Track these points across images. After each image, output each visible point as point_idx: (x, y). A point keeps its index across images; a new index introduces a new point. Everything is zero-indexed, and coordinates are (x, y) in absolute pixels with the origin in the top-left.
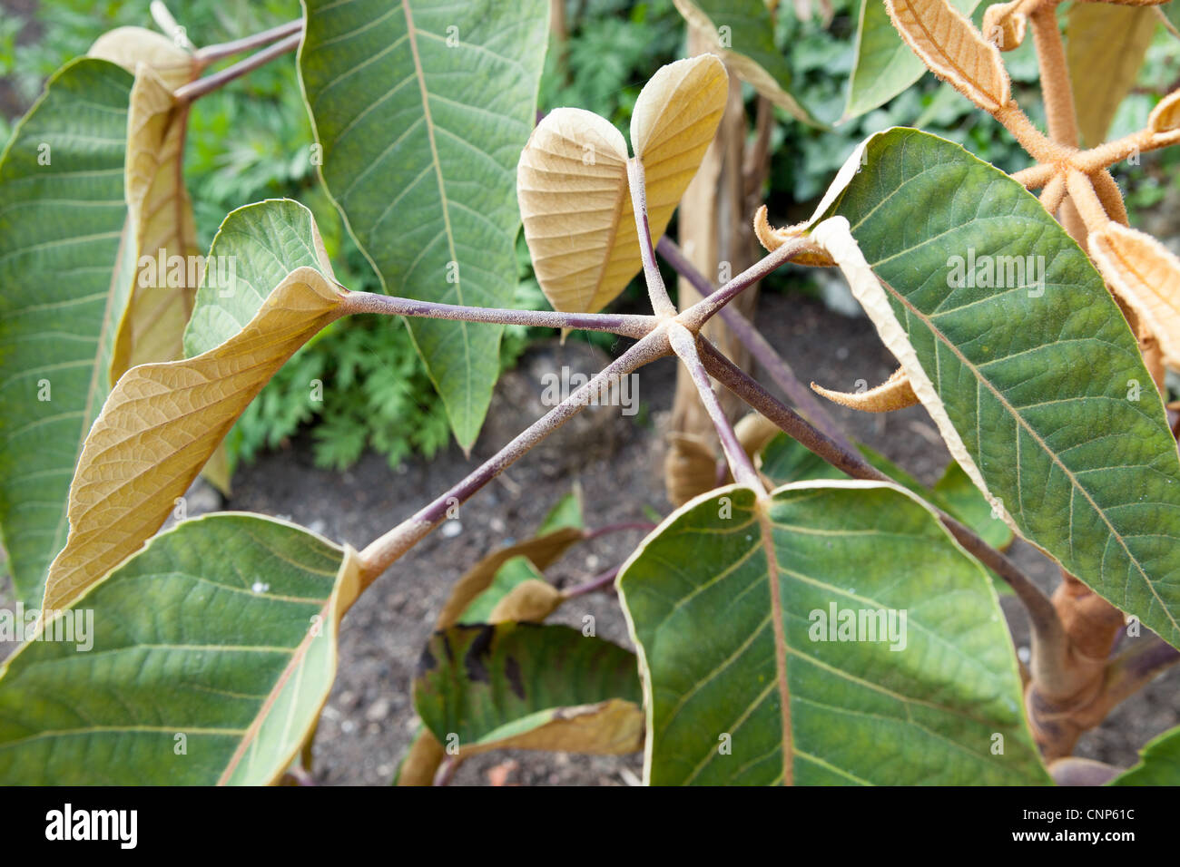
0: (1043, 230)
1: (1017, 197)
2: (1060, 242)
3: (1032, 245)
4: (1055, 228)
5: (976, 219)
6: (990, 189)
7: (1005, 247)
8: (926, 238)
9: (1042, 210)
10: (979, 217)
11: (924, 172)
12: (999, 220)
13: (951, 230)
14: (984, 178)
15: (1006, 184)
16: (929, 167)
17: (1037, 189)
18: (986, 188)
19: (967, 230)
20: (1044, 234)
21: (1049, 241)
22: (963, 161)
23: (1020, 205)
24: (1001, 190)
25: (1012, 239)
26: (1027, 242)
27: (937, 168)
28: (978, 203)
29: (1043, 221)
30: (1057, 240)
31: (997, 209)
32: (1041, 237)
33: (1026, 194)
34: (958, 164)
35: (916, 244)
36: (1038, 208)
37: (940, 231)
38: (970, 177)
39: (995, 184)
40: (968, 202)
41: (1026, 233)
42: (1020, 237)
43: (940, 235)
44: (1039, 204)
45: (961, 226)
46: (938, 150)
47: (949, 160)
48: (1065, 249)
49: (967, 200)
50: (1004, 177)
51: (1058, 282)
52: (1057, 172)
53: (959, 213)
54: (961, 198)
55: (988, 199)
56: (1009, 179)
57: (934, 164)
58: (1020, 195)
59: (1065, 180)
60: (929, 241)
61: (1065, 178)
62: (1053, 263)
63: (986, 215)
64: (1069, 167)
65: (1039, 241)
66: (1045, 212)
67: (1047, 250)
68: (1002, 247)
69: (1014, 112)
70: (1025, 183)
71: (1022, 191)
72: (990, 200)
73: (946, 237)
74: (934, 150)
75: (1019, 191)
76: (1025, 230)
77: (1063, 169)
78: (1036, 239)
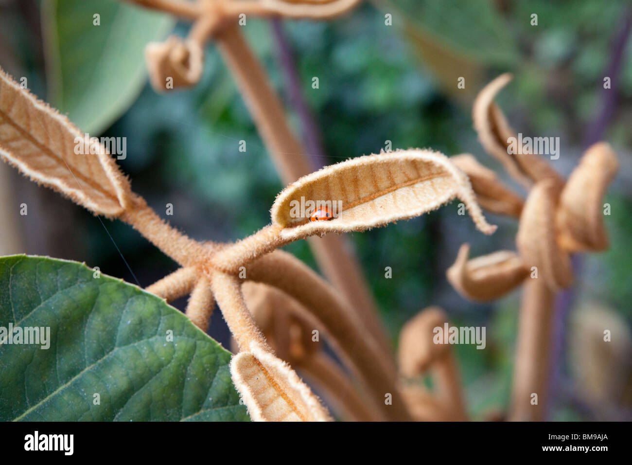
0: (195, 347)
1: (160, 314)
2: (217, 358)
3: (185, 368)
4: (208, 344)
5: (116, 349)
6: (127, 309)
7: (154, 378)
8: (57, 386)
9: (189, 325)
10: (120, 345)
11: (42, 305)
12: (142, 346)
13: (87, 369)
14: (118, 297)
15: (145, 301)
16: (48, 297)
17: (180, 301)
18: (123, 308)
19: (107, 365)
20: (197, 353)
21: (205, 360)
22: (88, 281)
23: (164, 321)
24: (140, 308)
25: (161, 366)
26: (179, 366)
27: (59, 295)
28: (115, 329)
29: (193, 338)
30: (213, 356)
31: (139, 332)
32: (194, 356)
33: (168, 308)
34: (84, 286)
35: (43, 398)
36: (185, 324)
37: (73, 372)
38: (103, 299)
39: (132, 302)
40: (104, 330)
41: (176, 355)
42: (169, 362)
43: (73, 379)
44: (185, 319)
45: (99, 361)
46: (57, 274)
47: (71, 283)
48: (224, 365)
49: (101, 328)
50: (141, 293)
51: (225, 404)
52: (200, 277)
53: (94, 345)
54: (95, 325)
55: (127, 322)
56: (147, 295)
57: (54, 291)
58: (162, 311)
59: (210, 286)
60: (61, 388)
61: (209, 281)
62: (215, 383)
63: (127, 342)
64: (211, 270)
65: (193, 362)
66: (193, 328)
67: (204, 369)
68: (150, 378)
69: (141, 213)
70: (163, 296)
71: (163, 306)
72: (129, 322)
73: (80, 379)
74: (51, 276)
75: (160, 307)
76: (174, 352)
77: (205, 272)
78: (189, 361)
